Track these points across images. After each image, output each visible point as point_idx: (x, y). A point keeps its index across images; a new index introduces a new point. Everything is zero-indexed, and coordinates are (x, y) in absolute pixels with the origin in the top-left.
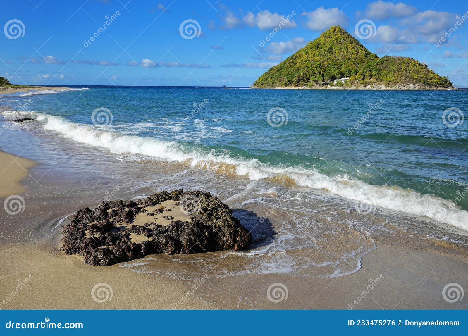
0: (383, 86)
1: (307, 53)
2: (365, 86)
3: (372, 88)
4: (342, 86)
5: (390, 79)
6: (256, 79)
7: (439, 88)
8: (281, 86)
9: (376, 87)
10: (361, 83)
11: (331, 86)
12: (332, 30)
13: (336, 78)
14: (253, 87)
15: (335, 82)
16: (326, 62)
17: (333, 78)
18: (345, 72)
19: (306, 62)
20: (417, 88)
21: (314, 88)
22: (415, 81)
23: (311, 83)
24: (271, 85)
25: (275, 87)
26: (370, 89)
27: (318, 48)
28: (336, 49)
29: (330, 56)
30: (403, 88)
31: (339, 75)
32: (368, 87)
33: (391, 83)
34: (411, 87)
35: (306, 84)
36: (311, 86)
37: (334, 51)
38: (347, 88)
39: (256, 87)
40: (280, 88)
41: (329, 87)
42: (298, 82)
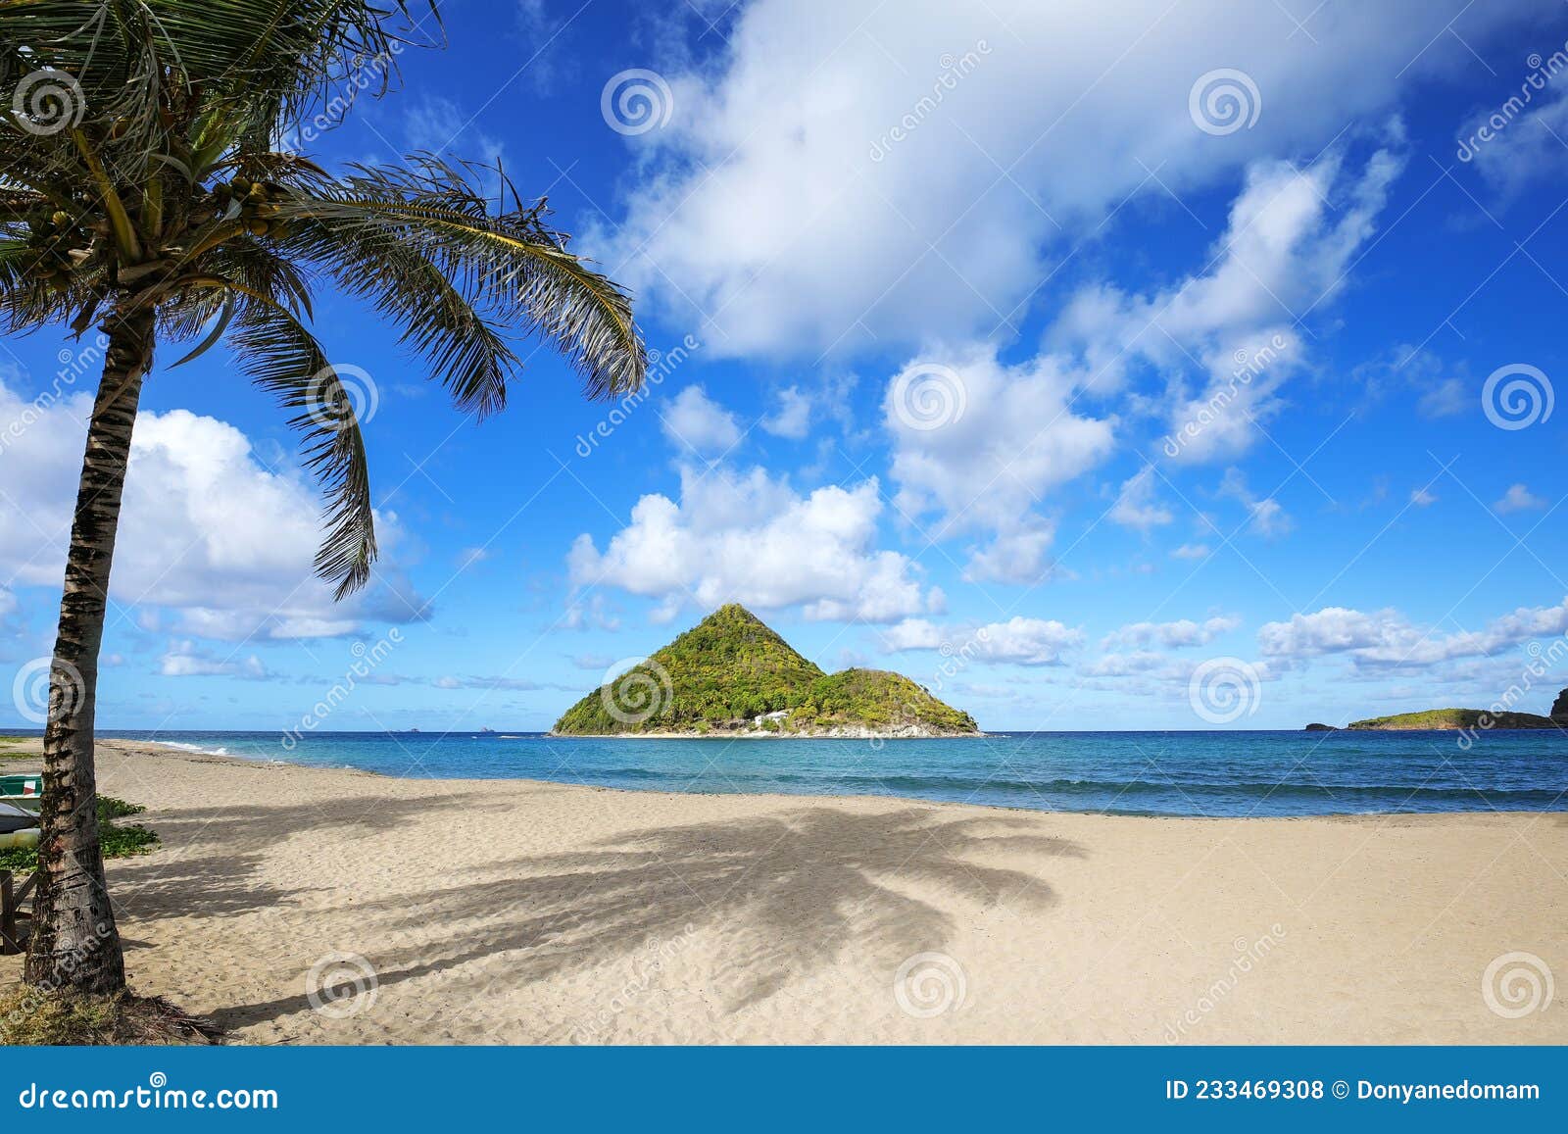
0: (862, 729)
1: (681, 658)
2: (828, 731)
3: (843, 734)
4: (777, 731)
5: (874, 715)
6: (561, 714)
7: (961, 734)
8: (635, 732)
9: (850, 732)
10: (818, 724)
11: (751, 730)
12: (728, 612)
13: (758, 714)
14: (555, 733)
15: (758, 721)
16: (726, 678)
17: (750, 715)
18: (772, 699)
19: (681, 677)
20: (925, 734)
21: (712, 735)
22: (918, 718)
23: (704, 723)
24: (606, 729)
25: (617, 733)
26: (839, 736)
27: (702, 647)
28: (742, 650)
29: (732, 664)
30: (902, 733)
31: (763, 706)
32: (834, 733)
33: (877, 723)
34: (915, 731)
35: (693, 725)
36: (704, 732)
37: (738, 654)
38: (787, 735)
39: (563, 734)
40: (632, 736)
41: (746, 733)
42: (675, 722)
